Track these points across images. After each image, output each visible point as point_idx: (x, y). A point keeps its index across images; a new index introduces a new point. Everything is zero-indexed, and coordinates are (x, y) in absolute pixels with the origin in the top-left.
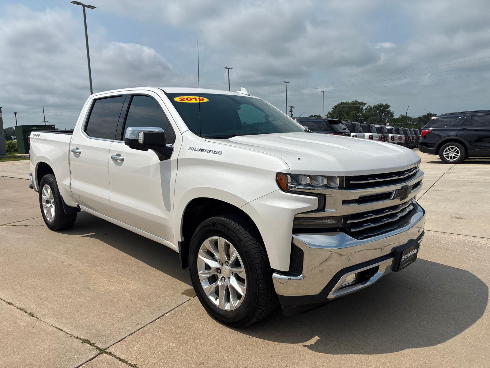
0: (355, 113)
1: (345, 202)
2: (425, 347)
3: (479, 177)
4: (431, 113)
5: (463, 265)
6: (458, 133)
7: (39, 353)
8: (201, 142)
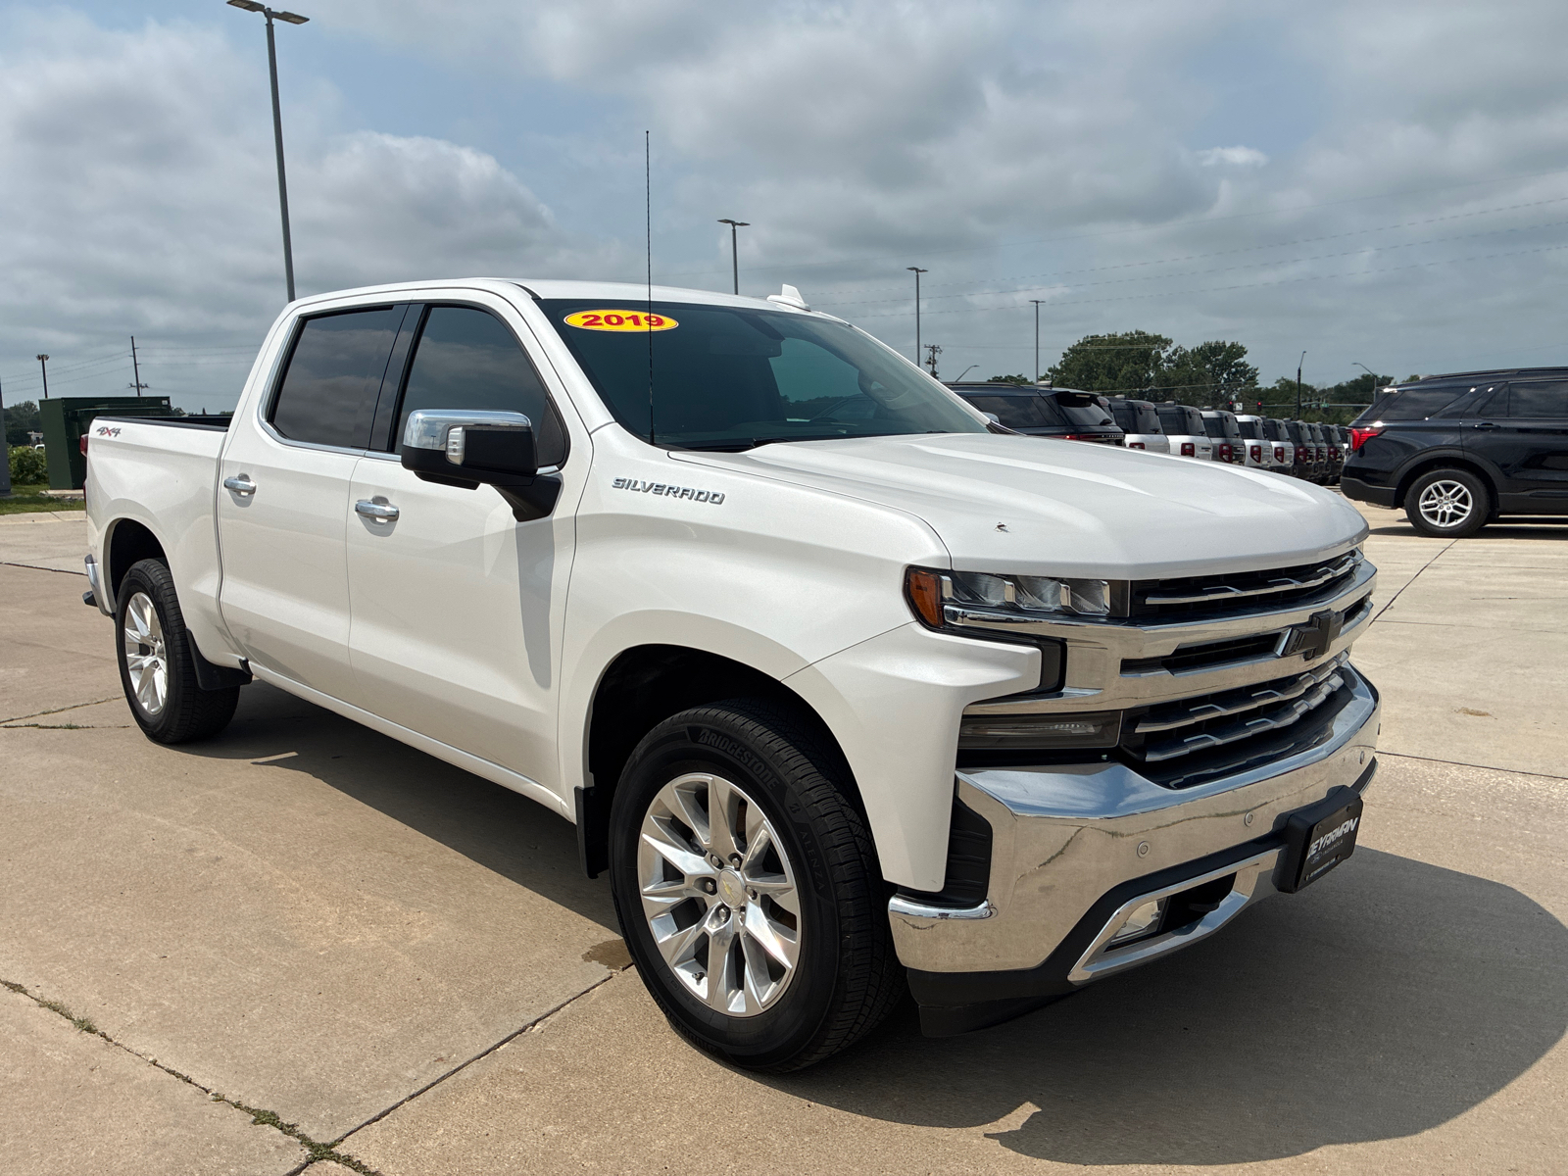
0: (1136, 372)
1: (1129, 666)
2: (1384, 1139)
3: (1534, 579)
4: (1375, 372)
5: (1494, 868)
6: (1466, 439)
7: (111, 1157)
8: (654, 462)
